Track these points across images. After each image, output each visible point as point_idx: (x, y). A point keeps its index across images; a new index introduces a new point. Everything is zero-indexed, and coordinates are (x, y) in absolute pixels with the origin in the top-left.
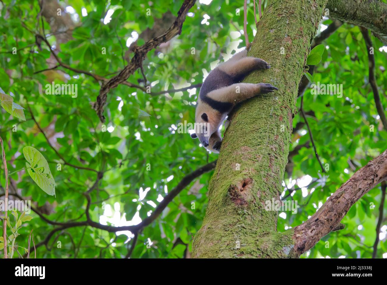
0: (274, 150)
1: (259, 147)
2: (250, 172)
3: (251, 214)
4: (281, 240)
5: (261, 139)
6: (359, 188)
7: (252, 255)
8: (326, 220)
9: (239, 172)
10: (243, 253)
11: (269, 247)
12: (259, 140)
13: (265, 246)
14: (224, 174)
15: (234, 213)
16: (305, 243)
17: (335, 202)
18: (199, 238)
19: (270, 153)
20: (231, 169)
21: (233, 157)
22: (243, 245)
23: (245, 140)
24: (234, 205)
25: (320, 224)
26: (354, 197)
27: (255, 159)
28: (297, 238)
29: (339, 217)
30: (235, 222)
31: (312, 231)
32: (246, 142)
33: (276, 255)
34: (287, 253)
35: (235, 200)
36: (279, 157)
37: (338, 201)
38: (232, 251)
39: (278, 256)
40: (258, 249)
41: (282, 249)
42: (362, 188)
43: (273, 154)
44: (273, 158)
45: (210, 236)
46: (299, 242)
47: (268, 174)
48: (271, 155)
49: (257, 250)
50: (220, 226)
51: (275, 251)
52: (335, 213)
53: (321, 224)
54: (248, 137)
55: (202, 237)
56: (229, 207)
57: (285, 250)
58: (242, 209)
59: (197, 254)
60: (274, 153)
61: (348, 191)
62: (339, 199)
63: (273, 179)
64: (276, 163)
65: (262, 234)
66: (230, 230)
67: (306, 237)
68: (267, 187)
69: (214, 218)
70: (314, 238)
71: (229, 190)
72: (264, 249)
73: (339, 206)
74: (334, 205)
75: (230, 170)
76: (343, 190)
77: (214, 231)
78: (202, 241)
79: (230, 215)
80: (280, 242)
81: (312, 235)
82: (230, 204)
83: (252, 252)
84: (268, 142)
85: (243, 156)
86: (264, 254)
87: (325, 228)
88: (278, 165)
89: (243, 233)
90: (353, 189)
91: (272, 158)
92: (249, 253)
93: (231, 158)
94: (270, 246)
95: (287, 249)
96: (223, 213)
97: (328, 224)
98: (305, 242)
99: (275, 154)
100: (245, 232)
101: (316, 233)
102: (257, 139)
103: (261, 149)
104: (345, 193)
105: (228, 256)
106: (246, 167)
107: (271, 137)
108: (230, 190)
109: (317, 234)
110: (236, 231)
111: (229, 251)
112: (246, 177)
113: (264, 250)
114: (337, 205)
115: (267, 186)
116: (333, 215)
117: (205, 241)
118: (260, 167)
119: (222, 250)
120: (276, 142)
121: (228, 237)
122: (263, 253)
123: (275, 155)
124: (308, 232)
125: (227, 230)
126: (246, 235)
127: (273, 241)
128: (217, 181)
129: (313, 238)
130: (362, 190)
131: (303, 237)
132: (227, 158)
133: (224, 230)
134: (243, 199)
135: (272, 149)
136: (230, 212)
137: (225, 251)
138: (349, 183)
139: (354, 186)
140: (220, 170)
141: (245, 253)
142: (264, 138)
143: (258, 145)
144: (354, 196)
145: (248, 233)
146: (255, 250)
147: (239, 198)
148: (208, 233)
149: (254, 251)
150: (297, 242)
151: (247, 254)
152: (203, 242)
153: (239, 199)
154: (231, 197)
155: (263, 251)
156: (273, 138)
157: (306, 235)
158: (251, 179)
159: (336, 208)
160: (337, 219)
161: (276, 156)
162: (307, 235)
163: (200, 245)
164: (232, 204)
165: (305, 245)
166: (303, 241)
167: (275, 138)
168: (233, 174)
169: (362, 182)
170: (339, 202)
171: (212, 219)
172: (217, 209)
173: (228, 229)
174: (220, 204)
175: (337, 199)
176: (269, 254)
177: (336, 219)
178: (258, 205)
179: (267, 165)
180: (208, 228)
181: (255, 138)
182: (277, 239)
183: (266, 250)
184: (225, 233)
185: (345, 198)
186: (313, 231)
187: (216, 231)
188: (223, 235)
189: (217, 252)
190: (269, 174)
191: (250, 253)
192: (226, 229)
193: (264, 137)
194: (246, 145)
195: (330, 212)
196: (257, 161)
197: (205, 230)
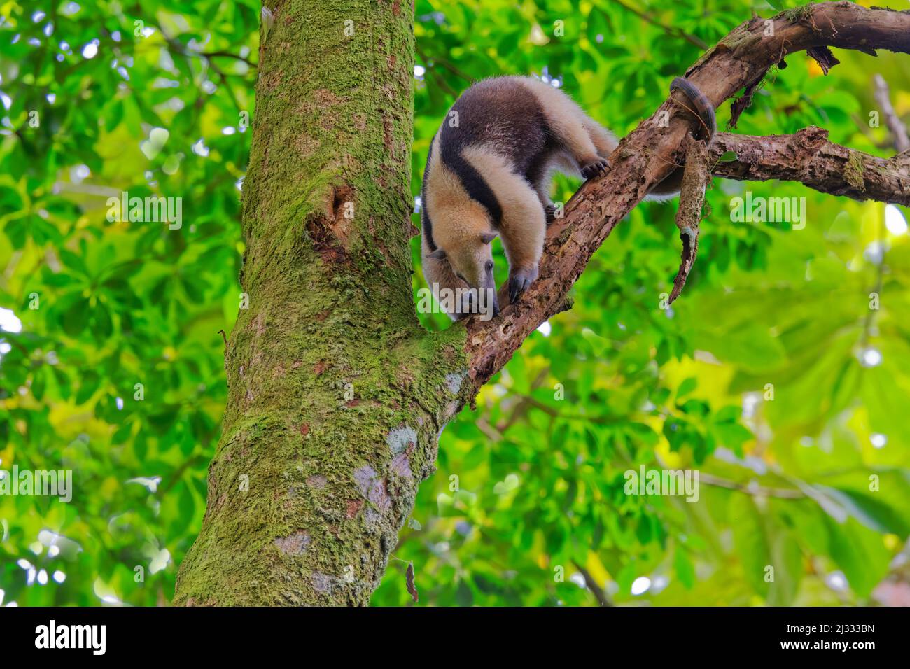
0: (391, 98)
1: (357, 91)
2: (345, 165)
3: (362, 284)
4: (440, 357)
5: (359, 70)
6: (607, 216)
7: (380, 402)
8: (535, 300)
9: (320, 166)
10: (360, 397)
11: (414, 377)
12: (355, 74)
13: (407, 376)
14: (280, 165)
15: (322, 284)
16: (493, 360)
17: (555, 254)
18: (247, 349)
19: (382, 107)
20: (296, 153)
21: (296, 118)
22: (355, 374)
23: (320, 71)
24: (321, 265)
25: (523, 309)
26: (595, 239)
27: (352, 128)
28: (474, 348)
29: (564, 288)
30: (327, 310)
31: (506, 327)
32: (322, 77)
33: (432, 397)
34: (455, 389)
35: (325, 251)
36: (402, 116)
37: (561, 251)
38: (331, 392)
39: (436, 399)
40: (391, 385)
41: (445, 381)
42: (612, 215)
43: (389, 110)
44: (391, 121)
45: (275, 347)
46: (479, 359)
47: (384, 165)
48: (385, 112)
49: (389, 389)
50: (294, 319)
51: (429, 389)
52: (555, 281)
53: (526, 310)
54: (327, 64)
55: (253, 347)
56: (311, 268)
57: (450, 381)
58: (340, 272)
59: (247, 393)
60: (391, 107)
61: (582, 225)
62: (565, 247)
63: (395, 178)
64: (398, 133)
65: (394, 339)
66: (319, 331)
67: (495, 344)
68: (386, 203)
69: (277, 295)
70: (511, 343)
71: (308, 227)
72: (405, 384)
73: (563, 263)
74: (553, 261)
75: (296, 155)
76: (572, 222)
77: (281, 332)
78: (257, 360)
79: (314, 288)
80: (439, 363)
81: (507, 337)
82: (312, 260)
83: (380, 396)
84: (375, 78)
85: (321, 118)
86: (406, 398)
87: (535, 319)
88: (402, 138)
89: (351, 339)
90: (593, 220)
91: (387, 120)
92: (371, 396)
93: (293, 121)
94: (417, 373)
95: (454, 380)
96: (297, 283)
97: (539, 309)
98: (493, 357)
99: (394, 107)
100: (353, 337)
101: (516, 332)
102: (349, 69)
103: (360, 97)
104: (576, 229)
105: (324, 405)
106: (333, 152)
107: (380, 63)
108: (311, 226)
109: (518, 335)
110: (334, 334)
111: (325, 391)
112: (339, 182)
113: (405, 388)
114: (560, 260)
115: (386, 199)
116: (551, 285)
117: (263, 359)
118: (366, 150)
119: (310, 388)
120: (392, 76)
121: (318, 351)
122: (403, 395)
123: (393, 110)
124: (498, 332)
125: (311, 331)
126: (357, 343)
127: (422, 360)
128: (265, 183)
129: (508, 344)
130: (613, 218)
131: (487, 345)
132: (283, 119)
133: (305, 331)
134: (342, 248)
135: (385, 95)
136: (313, 282)
137: (316, 390)
138: (584, 203)
139: (596, 212)
140: (269, 150)
141: (363, 397)
142: (366, 68)
143: (354, 86)
144: (595, 236)
145: (361, 336)
146: (384, 388)
147: (333, 245)
148: (268, 338)
149: (382, 392)
150: (476, 358)
151: (367, 400)
152: (259, 360)
153: (333, 248)
154: (314, 244)
155: (404, 390)
156: (384, 65)
157: (493, 338)
158: (350, 186)
159: (558, 269)
160: (560, 294)
161: (397, 113)
162: (496, 339)
163: (251, 370)
164: (317, 260)
165: (492, 365)
166: (488, 354)
167: (390, 66)
168: (303, 170)
169: (613, 200)
170: (563, 255)
171: (271, 299)
172: (281, 273)
173: (314, 327)
174: (288, 259)
175: (560, 247)
176: (416, 397)
177: (557, 295)
178: (375, 257)
179: (379, 141)
180: (265, 323)
181: (343, 68)
182: (430, 354)
183: (411, 388)
184: (308, 338)
185: (577, 244)
186: (509, 327)
187: (287, 333)
188: (305, 344)
189: (297, 393)
190: (386, 164)
191: (376, 397)
192: (310, 328)
193: (364, 65)
194: (326, 87)
195: (544, 278)
196: (357, 133)
197: (259, 326)
